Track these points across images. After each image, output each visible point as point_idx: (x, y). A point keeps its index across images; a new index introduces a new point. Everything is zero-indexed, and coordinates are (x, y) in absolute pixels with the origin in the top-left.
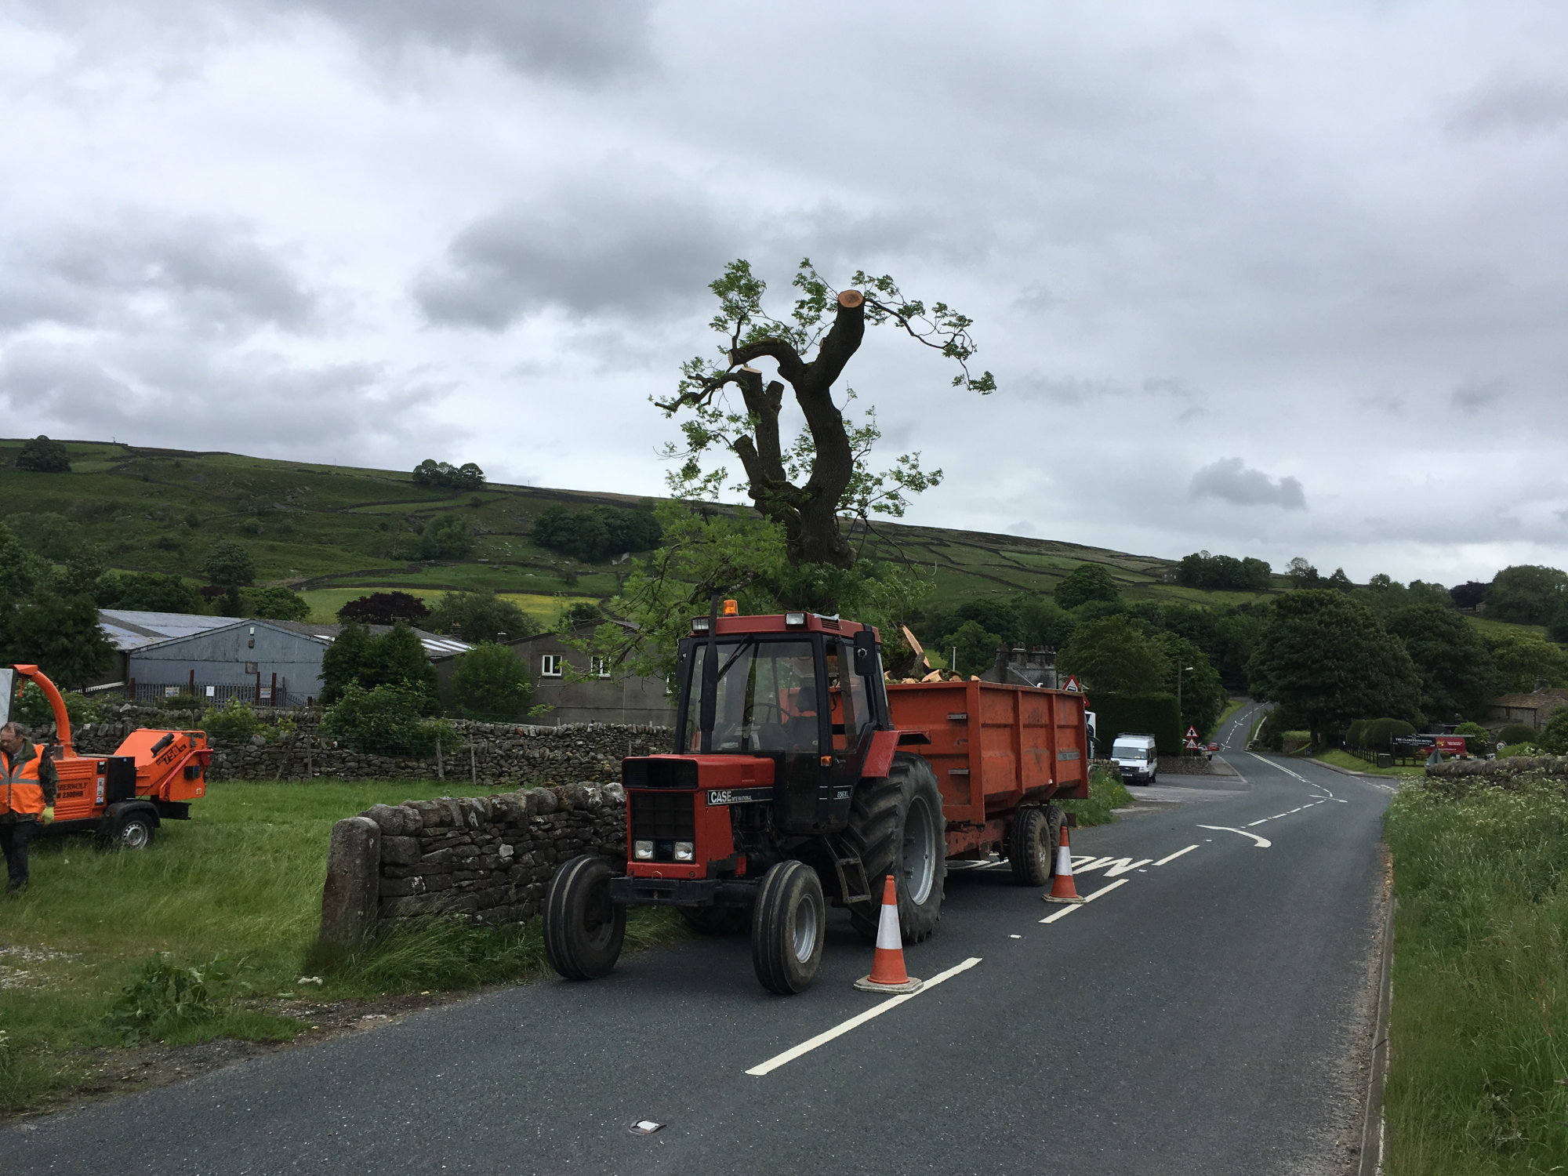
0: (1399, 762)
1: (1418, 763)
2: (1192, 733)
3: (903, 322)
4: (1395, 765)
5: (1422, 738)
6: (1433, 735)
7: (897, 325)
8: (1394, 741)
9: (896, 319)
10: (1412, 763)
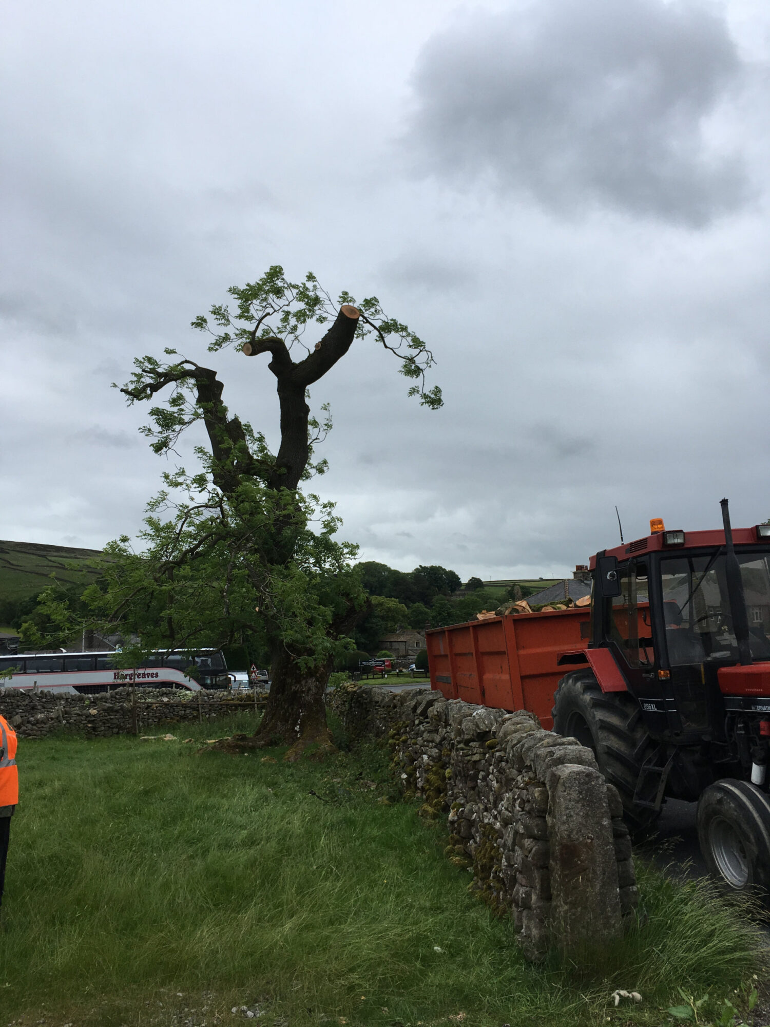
0: (364, 677)
1: (375, 676)
2: (253, 669)
3: (382, 338)
4: (362, 679)
5: (377, 661)
6: (384, 659)
7: (377, 340)
8: (362, 664)
9: (376, 333)
10: (372, 677)
